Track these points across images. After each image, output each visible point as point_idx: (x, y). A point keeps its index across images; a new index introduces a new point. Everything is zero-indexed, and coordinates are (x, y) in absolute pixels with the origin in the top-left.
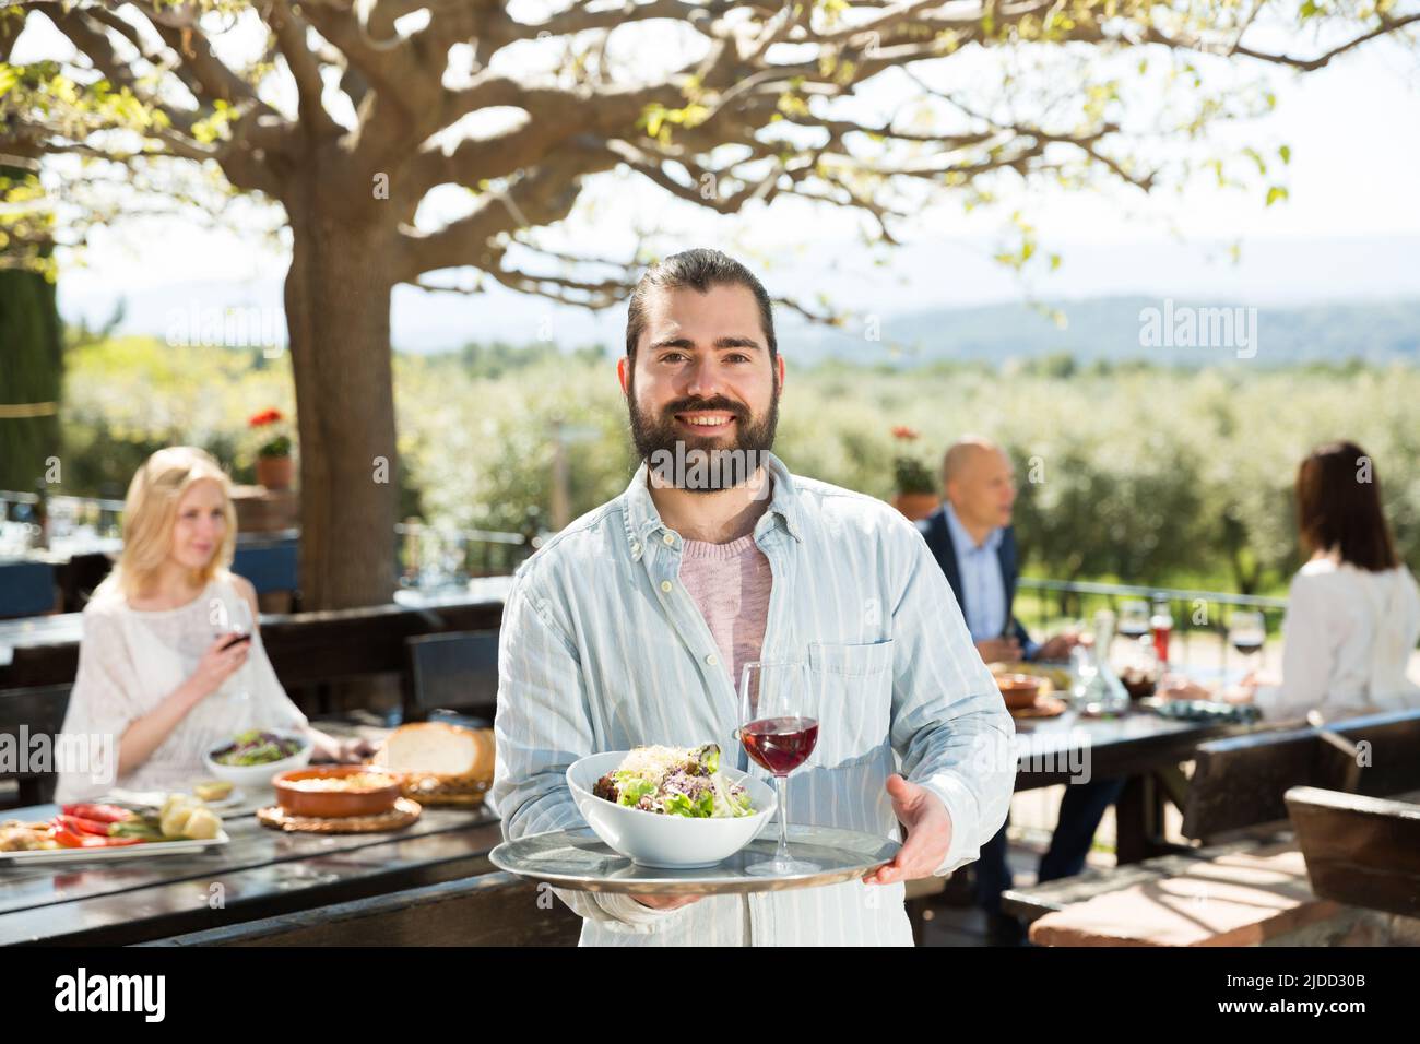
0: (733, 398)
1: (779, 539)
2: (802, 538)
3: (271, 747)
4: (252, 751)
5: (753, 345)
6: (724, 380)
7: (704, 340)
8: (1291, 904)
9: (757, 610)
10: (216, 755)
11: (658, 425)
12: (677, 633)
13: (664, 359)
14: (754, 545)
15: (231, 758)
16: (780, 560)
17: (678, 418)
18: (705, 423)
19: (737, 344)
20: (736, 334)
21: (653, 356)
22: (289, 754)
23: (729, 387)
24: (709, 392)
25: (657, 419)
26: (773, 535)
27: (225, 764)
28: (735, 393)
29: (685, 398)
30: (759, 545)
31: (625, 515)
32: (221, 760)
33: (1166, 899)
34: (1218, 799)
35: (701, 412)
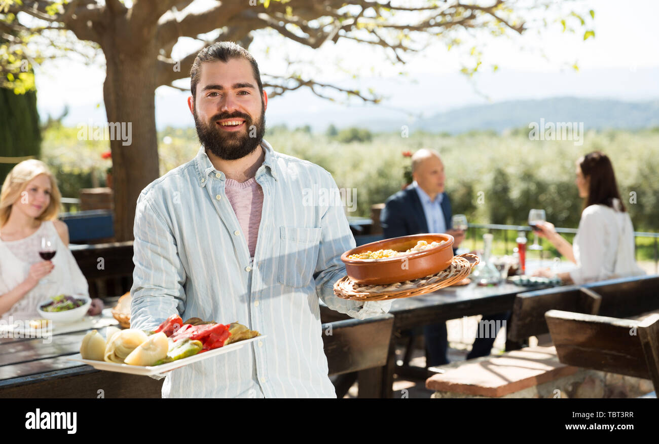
0: (243, 112)
1: (267, 179)
2: (278, 178)
3: (69, 303)
4: (60, 305)
5: (251, 86)
6: (239, 103)
7: (227, 85)
8: (550, 368)
9: (257, 211)
10: (43, 307)
11: (209, 127)
12: (221, 219)
13: (209, 95)
14: (255, 181)
15: (50, 308)
16: (267, 188)
17: (218, 123)
18: (231, 124)
19: (243, 86)
20: (242, 81)
21: (204, 94)
22: (78, 306)
23: (241, 107)
24: (231, 109)
25: (208, 124)
26: (264, 177)
27: (47, 311)
28: (244, 109)
29: (220, 113)
30: (257, 181)
31: (196, 167)
32: (45, 309)
33: (491, 367)
34: (528, 320)
35: (228, 119)
